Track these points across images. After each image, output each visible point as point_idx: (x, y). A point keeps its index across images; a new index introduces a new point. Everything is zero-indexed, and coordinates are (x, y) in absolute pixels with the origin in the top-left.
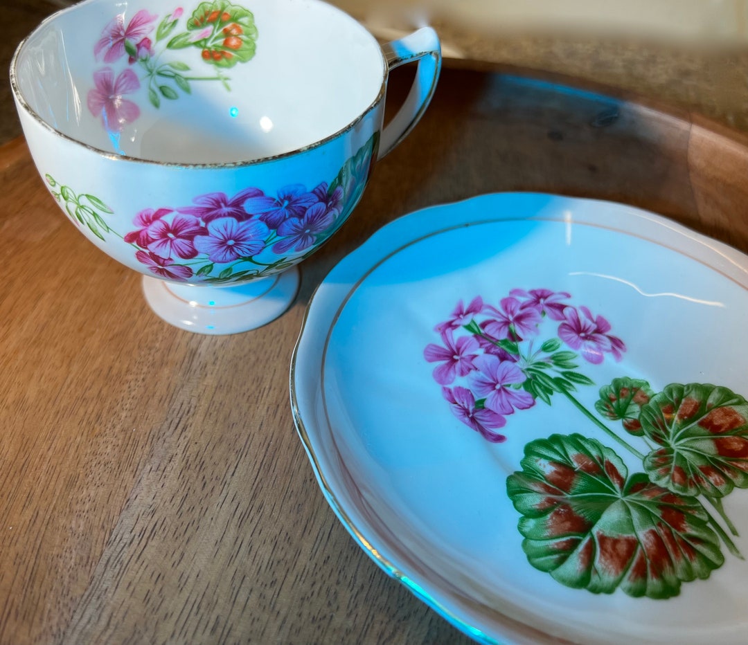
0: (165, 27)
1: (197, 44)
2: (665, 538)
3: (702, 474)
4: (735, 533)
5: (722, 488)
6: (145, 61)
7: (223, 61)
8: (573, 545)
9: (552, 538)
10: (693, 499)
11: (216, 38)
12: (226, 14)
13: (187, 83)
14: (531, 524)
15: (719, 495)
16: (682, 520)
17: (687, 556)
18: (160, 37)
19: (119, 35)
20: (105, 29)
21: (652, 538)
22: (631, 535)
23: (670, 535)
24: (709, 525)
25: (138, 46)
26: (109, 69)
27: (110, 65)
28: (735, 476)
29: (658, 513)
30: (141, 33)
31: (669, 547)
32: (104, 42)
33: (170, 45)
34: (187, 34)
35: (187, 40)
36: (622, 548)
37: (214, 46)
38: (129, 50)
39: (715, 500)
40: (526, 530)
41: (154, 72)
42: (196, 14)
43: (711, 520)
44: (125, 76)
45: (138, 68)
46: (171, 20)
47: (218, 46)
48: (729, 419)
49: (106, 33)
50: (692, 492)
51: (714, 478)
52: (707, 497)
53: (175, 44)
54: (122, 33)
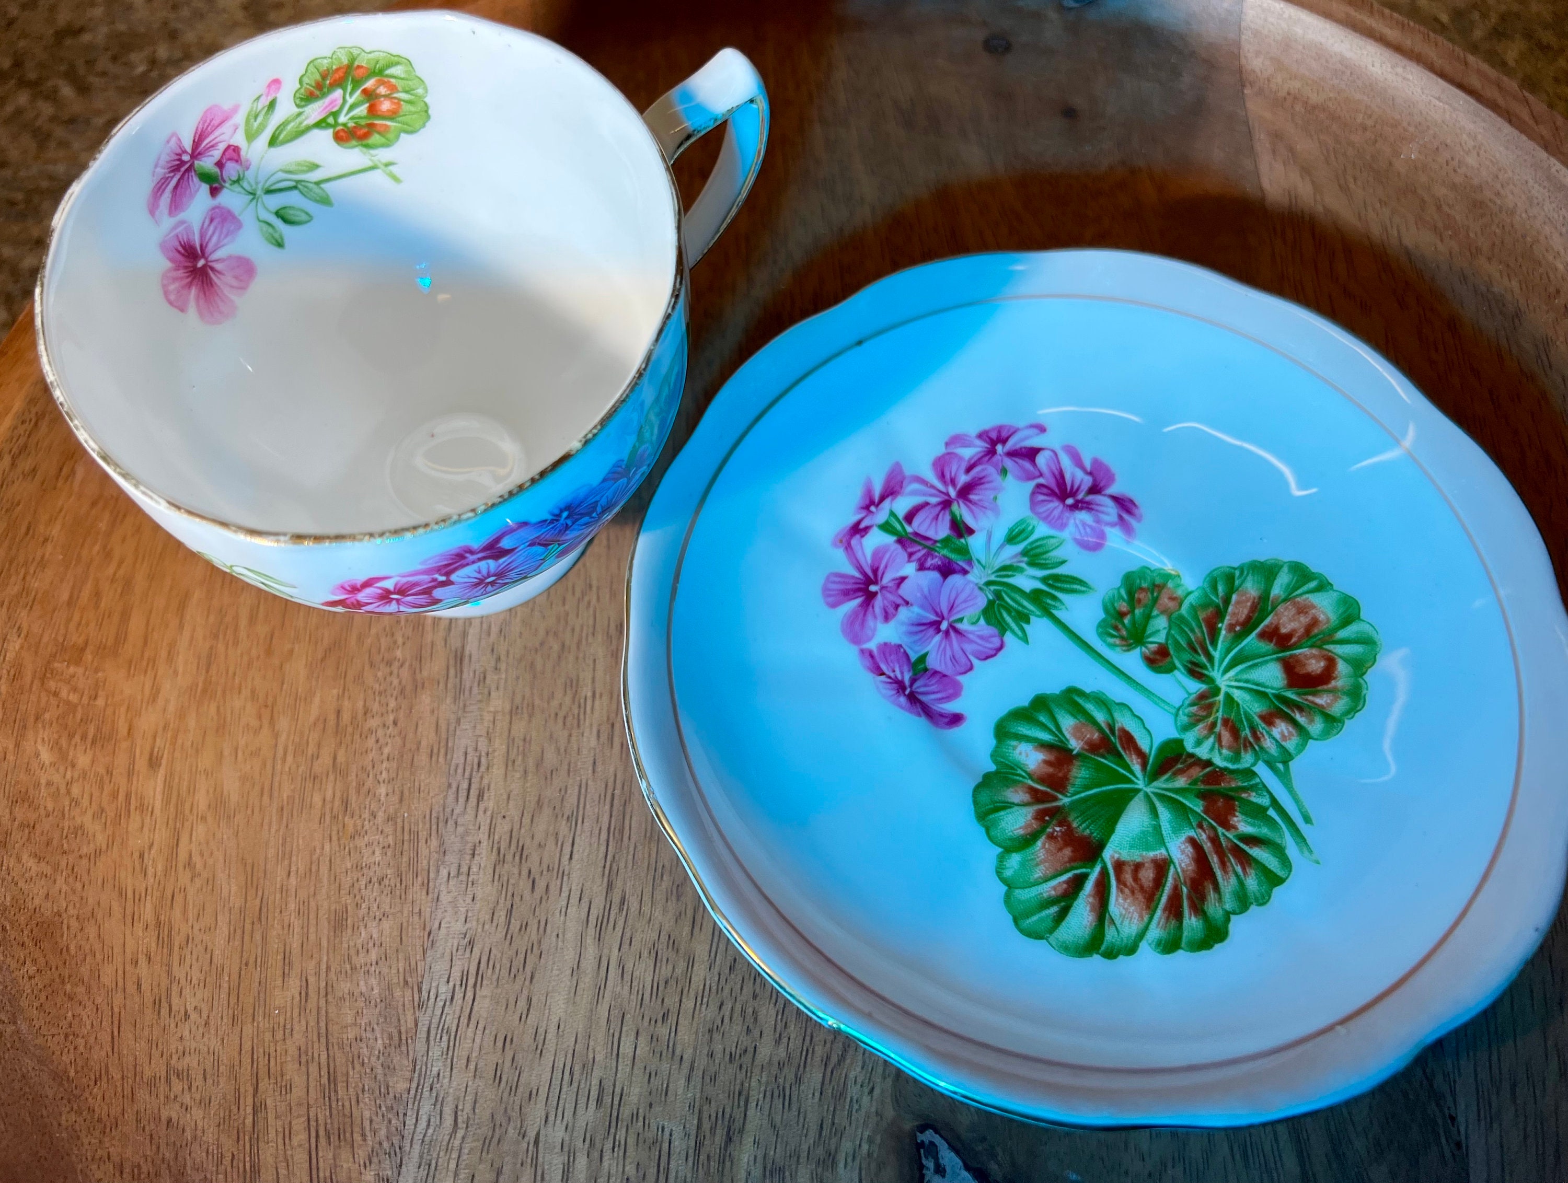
0: (256, 117)
1: (321, 124)
2: (1207, 846)
3: (1261, 726)
4: (1307, 819)
5: (1290, 745)
6: (238, 181)
7: (375, 138)
8: (1077, 883)
9: (1046, 879)
10: (1250, 773)
11: (352, 107)
12: (359, 67)
13: (322, 189)
14: (1015, 860)
15: (1287, 757)
16: (1231, 811)
17: (1239, 869)
18: (251, 136)
19: (183, 163)
20: (156, 166)
21: (1190, 849)
22: (1160, 853)
23: (1215, 840)
24: (1271, 812)
25: (220, 164)
26: (182, 222)
27: (182, 216)
28: (1311, 721)
29: (1198, 806)
30: (217, 143)
31: (1214, 860)
32: (159, 189)
33: (273, 142)
34: (300, 114)
35: (301, 123)
36: (1147, 875)
37: (352, 118)
38: (206, 177)
39: (1280, 766)
40: (1008, 873)
41: (259, 192)
42: (306, 80)
43: (1275, 803)
44: (212, 220)
45: (230, 198)
46: (264, 102)
47: (360, 118)
48: (1304, 620)
49: (161, 171)
50: (1247, 759)
51: (1280, 728)
52: (1270, 764)
53: (282, 137)
54: (186, 158)
